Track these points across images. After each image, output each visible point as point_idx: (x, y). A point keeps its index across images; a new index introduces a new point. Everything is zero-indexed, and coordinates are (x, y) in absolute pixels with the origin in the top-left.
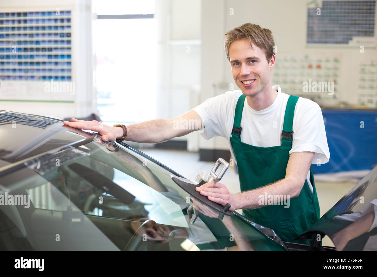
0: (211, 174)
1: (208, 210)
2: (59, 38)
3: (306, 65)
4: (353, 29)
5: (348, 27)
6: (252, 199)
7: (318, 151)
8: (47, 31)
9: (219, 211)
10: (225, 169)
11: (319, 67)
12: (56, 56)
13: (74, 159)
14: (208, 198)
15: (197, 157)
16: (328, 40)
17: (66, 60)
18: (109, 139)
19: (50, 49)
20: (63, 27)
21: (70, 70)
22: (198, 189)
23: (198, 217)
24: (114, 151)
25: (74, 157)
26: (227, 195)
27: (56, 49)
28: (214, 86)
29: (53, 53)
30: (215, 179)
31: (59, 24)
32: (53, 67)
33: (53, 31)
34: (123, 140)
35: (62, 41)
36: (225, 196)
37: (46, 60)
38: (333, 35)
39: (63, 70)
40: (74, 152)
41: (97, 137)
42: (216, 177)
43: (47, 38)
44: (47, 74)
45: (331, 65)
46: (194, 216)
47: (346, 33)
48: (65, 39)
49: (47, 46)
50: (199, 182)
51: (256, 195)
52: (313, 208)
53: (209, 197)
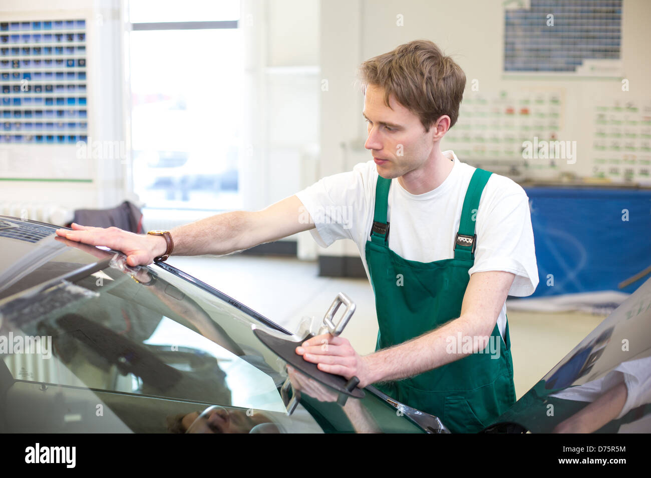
0: (325, 323)
1: (318, 389)
2: (64, 69)
3: (503, 108)
4: (584, 46)
5: (575, 44)
6: (397, 362)
7: (518, 272)
8: (43, 56)
9: (338, 390)
10: (350, 313)
11: (525, 112)
12: (60, 100)
13: (69, 305)
14: (318, 367)
15: (314, 269)
16: (540, 65)
17: (78, 107)
18: (139, 261)
19: (49, 88)
20: (71, 49)
21: (84, 125)
22: (300, 350)
23: (299, 405)
24: (148, 283)
25: (69, 301)
26: (352, 359)
27: (60, 87)
28: (343, 146)
29: (55, 94)
30: (331, 332)
31: (64, 43)
32: (54, 119)
33: (54, 56)
34: (165, 259)
35: (71, 74)
36: (349, 360)
37: (43, 107)
38: (549, 57)
39: (72, 125)
40: (69, 292)
41: (118, 258)
42: (333, 328)
43: (43, 69)
44: (45, 132)
45: (545, 108)
46: (293, 400)
47: (572, 53)
48: (76, 69)
49: (43, 81)
50: (303, 337)
51: (403, 355)
52: (508, 374)
53: (321, 366)
